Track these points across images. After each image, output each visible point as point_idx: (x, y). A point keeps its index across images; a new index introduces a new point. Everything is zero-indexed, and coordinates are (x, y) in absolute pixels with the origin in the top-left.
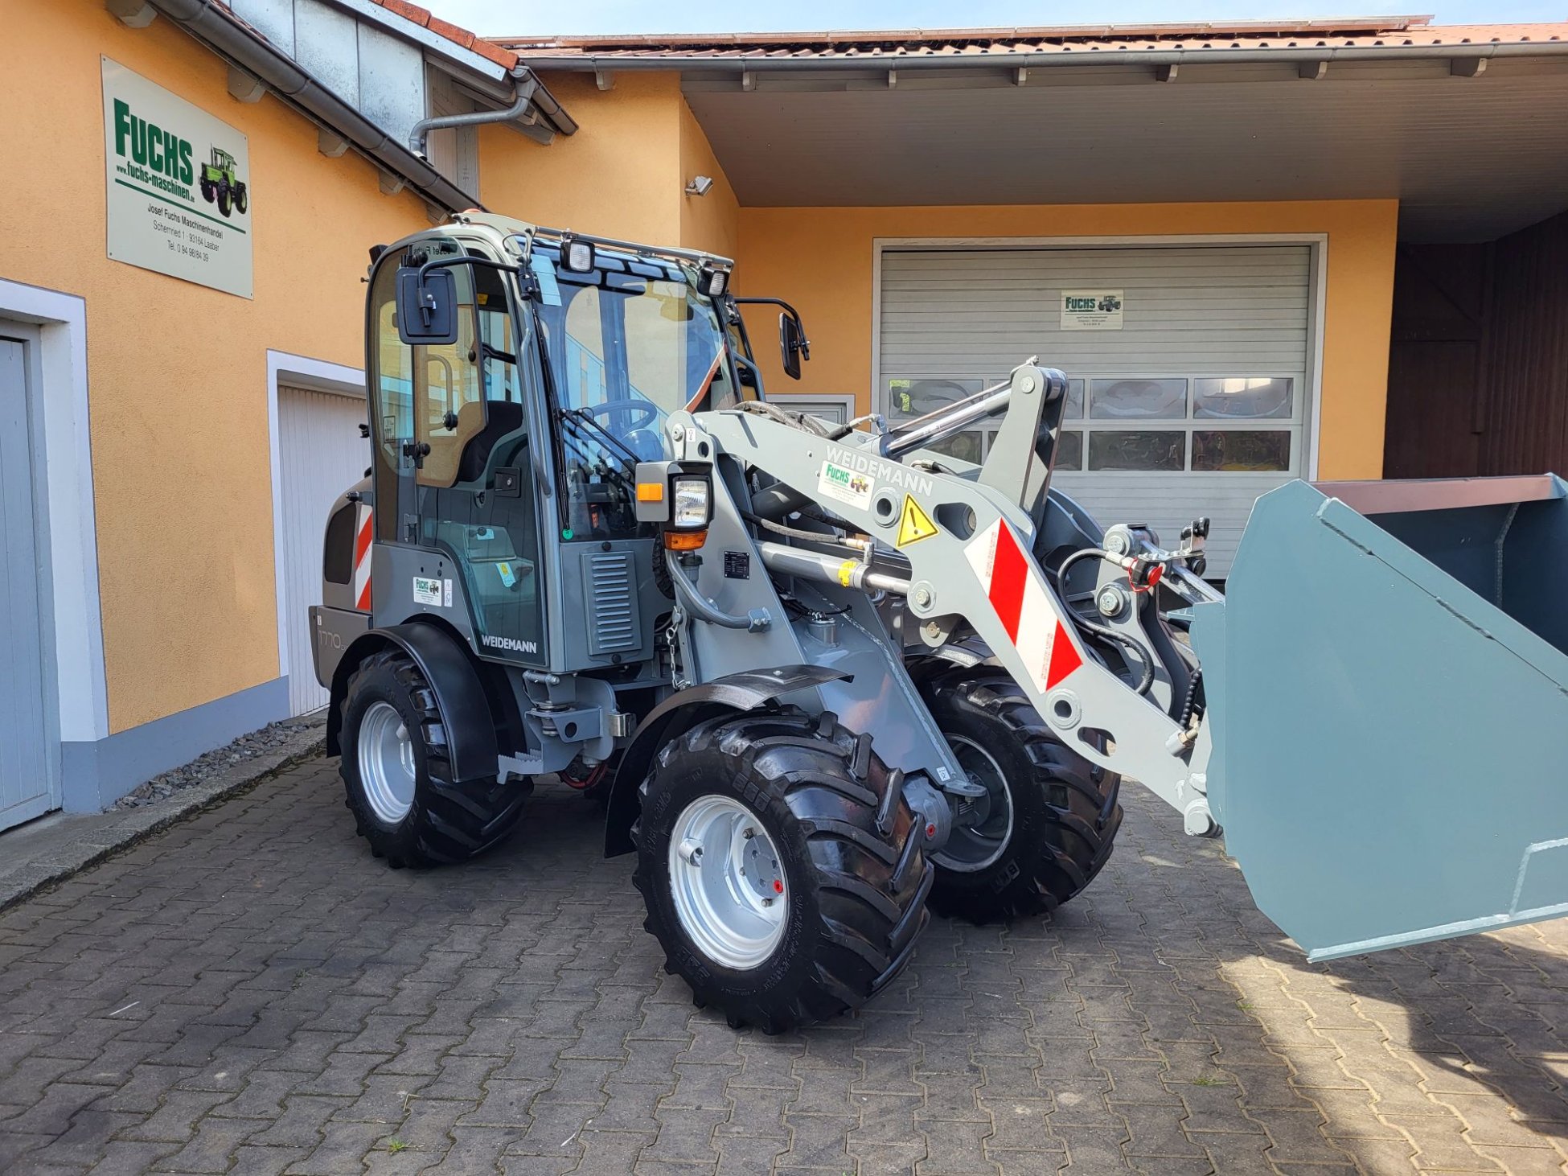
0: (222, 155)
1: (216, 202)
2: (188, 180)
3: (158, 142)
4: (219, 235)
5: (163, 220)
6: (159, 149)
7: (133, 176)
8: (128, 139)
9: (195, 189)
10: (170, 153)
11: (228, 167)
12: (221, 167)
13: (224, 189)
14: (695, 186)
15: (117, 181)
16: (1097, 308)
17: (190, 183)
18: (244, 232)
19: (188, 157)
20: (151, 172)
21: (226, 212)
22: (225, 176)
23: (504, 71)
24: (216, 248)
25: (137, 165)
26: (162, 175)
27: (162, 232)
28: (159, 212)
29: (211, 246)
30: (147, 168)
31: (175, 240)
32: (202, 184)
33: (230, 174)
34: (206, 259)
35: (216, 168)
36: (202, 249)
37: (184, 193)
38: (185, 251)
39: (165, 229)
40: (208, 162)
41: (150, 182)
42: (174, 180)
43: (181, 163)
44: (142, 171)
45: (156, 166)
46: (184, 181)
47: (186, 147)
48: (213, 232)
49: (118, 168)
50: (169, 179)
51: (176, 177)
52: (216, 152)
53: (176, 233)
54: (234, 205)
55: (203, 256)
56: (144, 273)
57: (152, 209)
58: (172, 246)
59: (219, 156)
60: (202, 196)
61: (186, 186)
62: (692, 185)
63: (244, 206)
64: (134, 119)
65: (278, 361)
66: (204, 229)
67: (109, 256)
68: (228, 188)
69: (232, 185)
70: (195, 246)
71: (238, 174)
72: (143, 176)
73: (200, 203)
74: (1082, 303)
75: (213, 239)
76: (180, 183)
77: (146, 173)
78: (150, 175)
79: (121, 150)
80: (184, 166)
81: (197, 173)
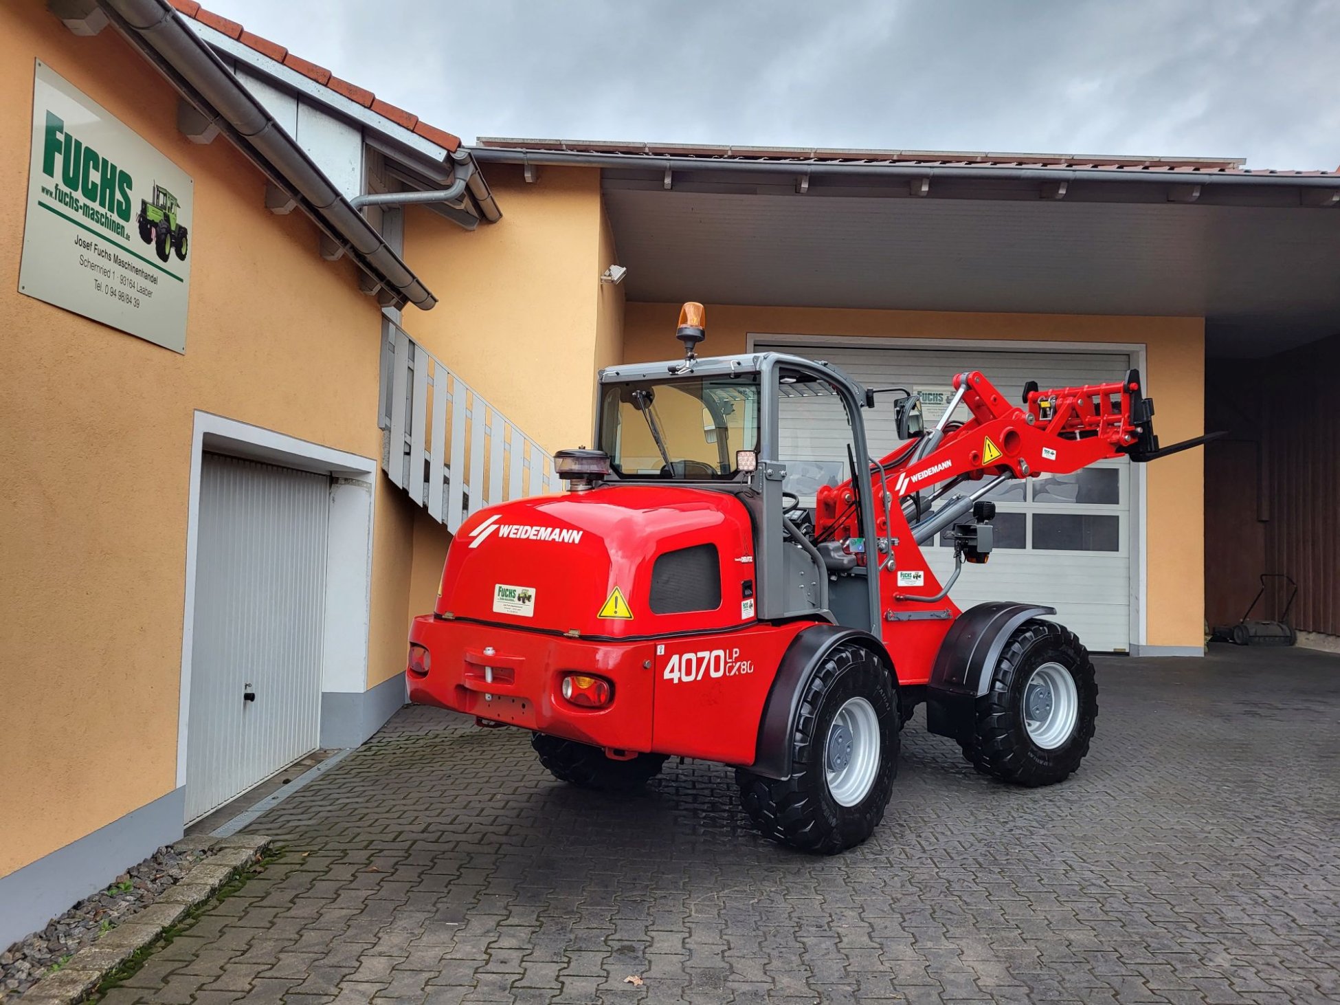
0: (165, 195)
1: (153, 243)
2: (125, 215)
3: (93, 168)
4: (154, 280)
5: (91, 255)
6: (95, 177)
7: (60, 201)
8: (59, 159)
9: (132, 227)
10: (107, 183)
11: (170, 209)
12: (163, 207)
13: (164, 231)
14: (610, 275)
15: (40, 204)
16: (944, 401)
17: (127, 219)
18: (181, 280)
19: (127, 190)
20: (83, 200)
21: (164, 257)
22: (167, 218)
23: (444, 153)
24: (150, 293)
25: (67, 190)
26: (95, 206)
27: (88, 269)
28: (87, 246)
29: (143, 291)
30: (78, 195)
31: (103, 280)
32: (139, 221)
33: (171, 216)
34: (137, 304)
35: (157, 206)
36: (133, 293)
37: (119, 229)
38: (113, 293)
39: (93, 266)
40: (149, 200)
41: (81, 211)
42: (109, 214)
43: (118, 196)
44: (71, 198)
45: (90, 193)
46: (120, 215)
47: (126, 180)
48: (147, 276)
49: (43, 189)
50: (103, 211)
51: (111, 210)
52: (158, 190)
53: (106, 272)
54: (173, 250)
55: (133, 301)
56: (61, 314)
57: (79, 242)
58: (98, 287)
59: (161, 195)
60: (139, 236)
61: (122, 222)
62: (607, 273)
63: (184, 253)
64: (68, 138)
65: (205, 424)
66: (137, 271)
67: (20, 290)
68: (169, 230)
69: (173, 228)
70: (126, 290)
71: (181, 217)
72: (73, 203)
73: (135, 241)
74: (931, 397)
75: (147, 284)
76: (115, 217)
77: (77, 200)
78: (81, 204)
79: (48, 169)
80: (122, 200)
81: (136, 209)
